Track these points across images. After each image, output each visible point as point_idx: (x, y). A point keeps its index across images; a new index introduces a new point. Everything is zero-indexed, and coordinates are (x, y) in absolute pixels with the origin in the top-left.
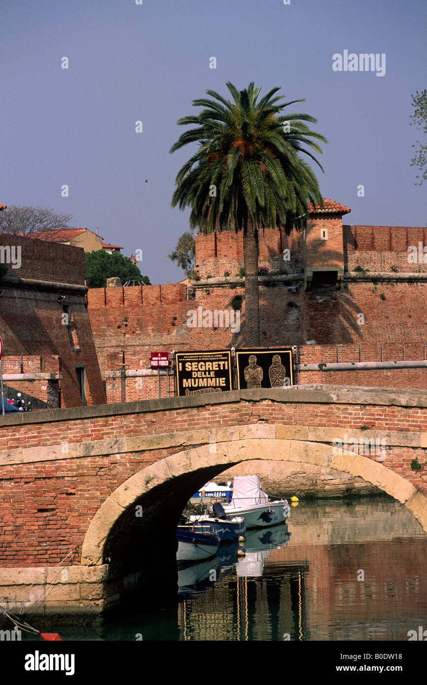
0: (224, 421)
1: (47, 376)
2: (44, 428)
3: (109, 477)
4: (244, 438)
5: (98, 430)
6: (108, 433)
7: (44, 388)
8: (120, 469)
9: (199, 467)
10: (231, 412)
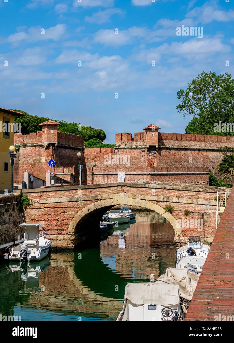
0: (112, 192)
1: (70, 174)
2: (57, 192)
3: (77, 208)
4: (119, 197)
5: (74, 194)
6: (77, 195)
7: (69, 177)
8: (80, 205)
9: (104, 206)
10: (115, 189)
